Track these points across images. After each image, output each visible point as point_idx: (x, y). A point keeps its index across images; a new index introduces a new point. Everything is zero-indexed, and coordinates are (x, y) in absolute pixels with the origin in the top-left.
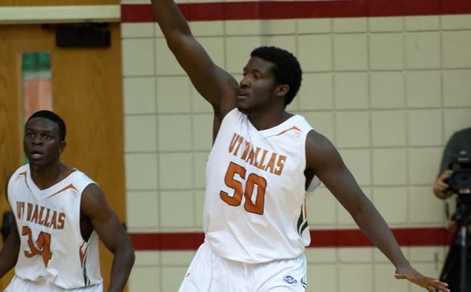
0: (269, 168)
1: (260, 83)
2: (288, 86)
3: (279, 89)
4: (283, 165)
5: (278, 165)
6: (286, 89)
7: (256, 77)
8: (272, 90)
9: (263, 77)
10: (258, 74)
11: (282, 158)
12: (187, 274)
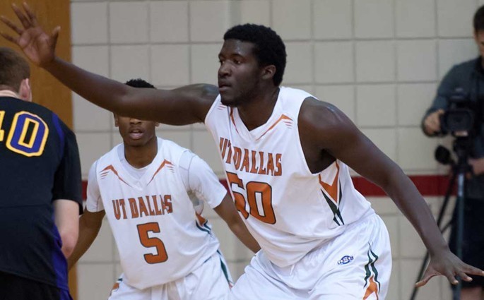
0: (270, 171)
1: (242, 68)
2: (273, 66)
3: (264, 72)
4: (280, 164)
5: (277, 166)
6: (272, 70)
7: (236, 62)
8: (256, 74)
9: (244, 61)
10: (238, 58)
11: (279, 156)
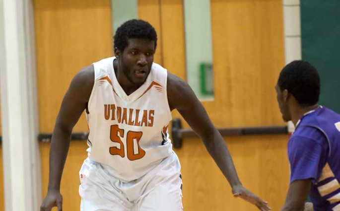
0: (144, 123)
5: (149, 119)
11: (152, 112)
12: (80, 176)
